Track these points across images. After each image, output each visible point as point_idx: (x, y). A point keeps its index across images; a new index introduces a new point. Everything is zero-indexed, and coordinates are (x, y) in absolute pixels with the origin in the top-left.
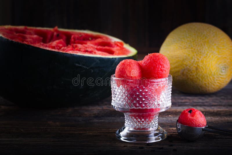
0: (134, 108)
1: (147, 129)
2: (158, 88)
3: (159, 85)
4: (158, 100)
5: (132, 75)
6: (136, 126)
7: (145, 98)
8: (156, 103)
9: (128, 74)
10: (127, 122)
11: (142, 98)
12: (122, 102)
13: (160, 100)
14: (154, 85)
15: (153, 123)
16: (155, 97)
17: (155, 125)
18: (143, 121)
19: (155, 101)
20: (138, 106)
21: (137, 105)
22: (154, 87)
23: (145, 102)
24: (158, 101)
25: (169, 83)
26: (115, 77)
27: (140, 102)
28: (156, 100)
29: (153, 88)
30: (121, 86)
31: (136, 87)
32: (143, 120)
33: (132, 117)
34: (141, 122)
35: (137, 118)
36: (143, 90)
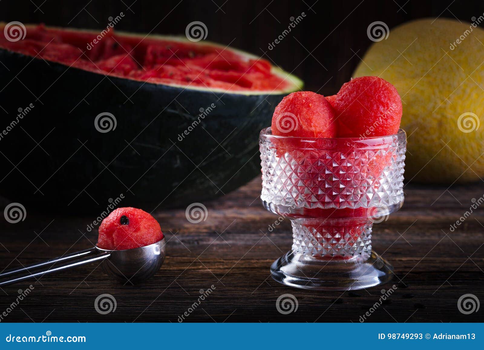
0: (320, 206)
1: (347, 258)
2: (375, 158)
3: (378, 152)
4: (375, 187)
5: (313, 129)
6: (322, 251)
7: (345, 182)
8: (370, 196)
9: (304, 127)
10: (298, 243)
11: (338, 183)
12: (290, 192)
13: (380, 189)
14: (365, 151)
15: (362, 244)
16: (368, 180)
17: (365, 248)
18: (338, 240)
19: (369, 190)
20: (329, 203)
21: (327, 199)
22: (365, 158)
23: (345, 193)
24: (376, 190)
25: (400, 149)
26: (270, 133)
27: (334, 193)
28: (371, 189)
29: (363, 160)
30: (286, 155)
31: (324, 157)
32: (337, 236)
33: (311, 231)
34: (334, 242)
35: (324, 231)
36: (341, 163)
